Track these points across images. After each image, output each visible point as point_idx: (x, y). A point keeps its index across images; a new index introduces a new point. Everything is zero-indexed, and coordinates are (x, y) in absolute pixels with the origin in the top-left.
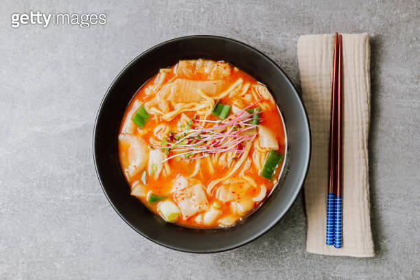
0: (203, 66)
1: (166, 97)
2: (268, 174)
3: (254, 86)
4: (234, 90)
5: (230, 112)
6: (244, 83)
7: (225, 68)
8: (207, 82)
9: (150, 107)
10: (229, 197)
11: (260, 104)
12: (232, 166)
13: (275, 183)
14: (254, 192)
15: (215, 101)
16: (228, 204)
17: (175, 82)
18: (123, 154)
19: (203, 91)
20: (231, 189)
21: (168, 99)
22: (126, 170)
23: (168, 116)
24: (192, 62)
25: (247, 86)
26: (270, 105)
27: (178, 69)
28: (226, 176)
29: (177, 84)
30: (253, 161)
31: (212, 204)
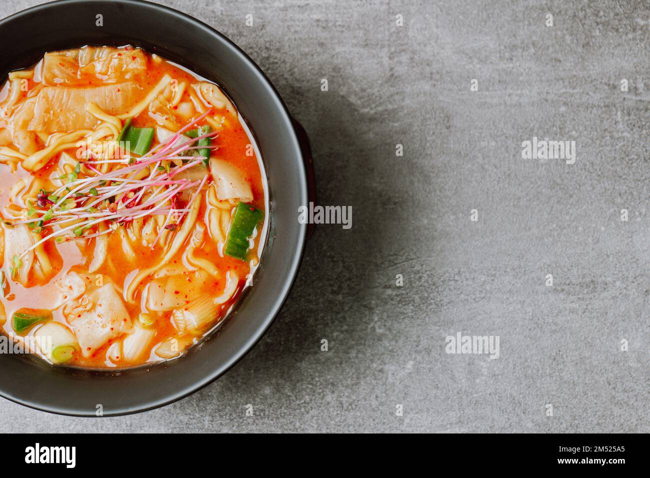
0: (92, 60)
1: (25, 125)
2: (239, 251)
3: (192, 86)
4: (157, 98)
5: (153, 141)
6: (174, 84)
7: (134, 58)
8: (102, 88)
10: (168, 301)
11: (208, 119)
12: (169, 241)
13: (254, 265)
14: (216, 286)
15: (123, 122)
16: (168, 315)
17: (41, 94)
19: (98, 106)
20: (171, 286)
21: (32, 127)
23: (35, 160)
24: (70, 54)
25: (179, 89)
26: (229, 118)
27: (45, 69)
28: (159, 263)
29: (43, 98)
30: (206, 228)
31: (138, 318)
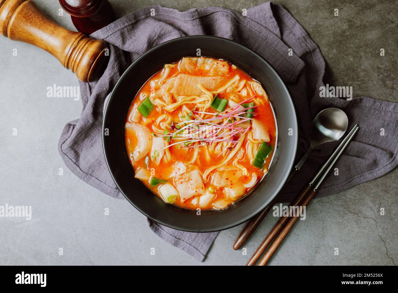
1: (169, 90)
2: (259, 163)
3: (249, 82)
4: (231, 86)
5: (227, 106)
6: (240, 80)
7: (224, 66)
8: (207, 77)
9: (155, 99)
10: (223, 183)
11: (254, 99)
12: (227, 155)
13: (265, 172)
14: (245, 179)
15: (214, 95)
16: (222, 189)
17: (179, 76)
18: (129, 141)
19: (203, 86)
20: (225, 176)
21: (172, 92)
22: (131, 155)
23: (170, 107)
24: (194, 59)
25: (243, 82)
26: (264, 100)
27: (181, 65)
28: (221, 164)
29: (179, 79)
30: (246, 151)
31: (208, 188)
